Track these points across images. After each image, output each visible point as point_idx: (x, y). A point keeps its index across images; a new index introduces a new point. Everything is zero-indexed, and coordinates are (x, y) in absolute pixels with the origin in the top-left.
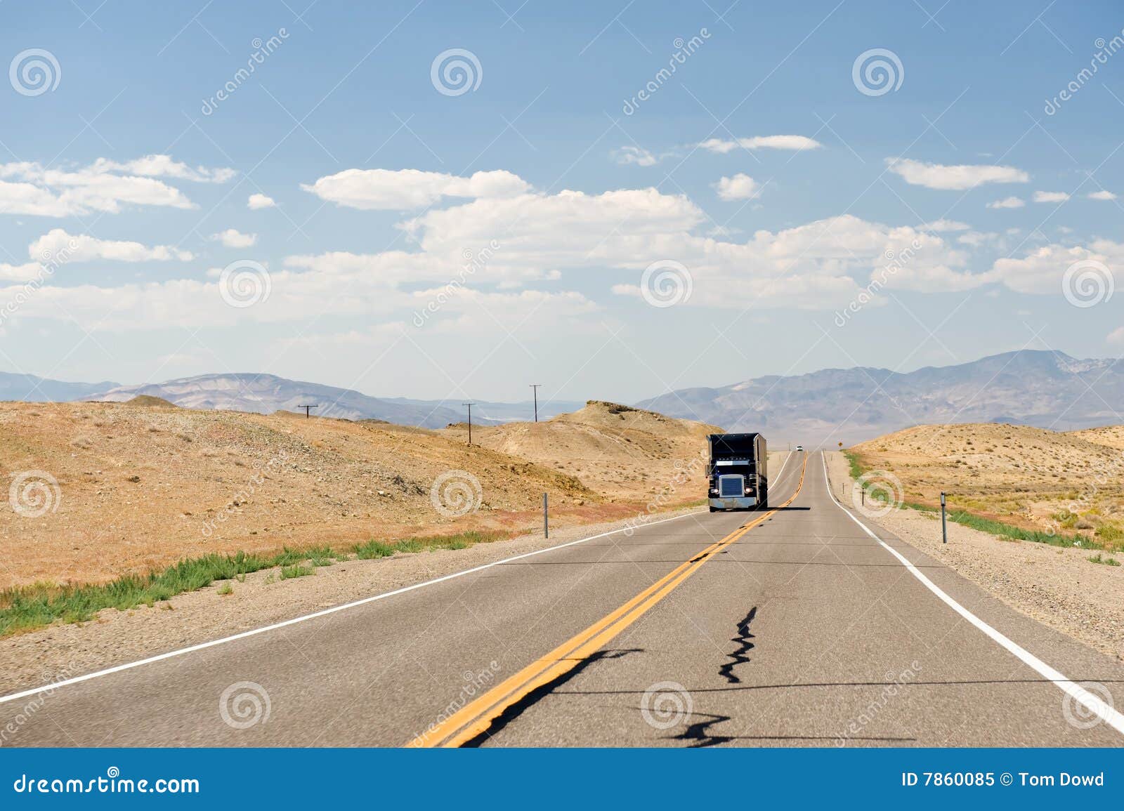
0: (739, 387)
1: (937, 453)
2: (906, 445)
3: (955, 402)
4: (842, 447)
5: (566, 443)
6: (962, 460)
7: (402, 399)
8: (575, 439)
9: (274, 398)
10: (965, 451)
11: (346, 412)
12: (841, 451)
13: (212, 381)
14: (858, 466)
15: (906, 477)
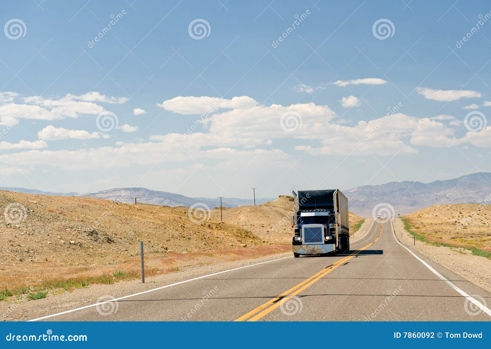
0: (352, 191)
1: (446, 218)
2: (431, 214)
3: (449, 196)
4: (400, 216)
5: (268, 216)
6: (458, 221)
7: (202, 198)
8: (272, 213)
9: (145, 198)
10: (459, 217)
11: (177, 204)
12: (399, 217)
13: (118, 191)
14: (408, 224)
15: (431, 229)
